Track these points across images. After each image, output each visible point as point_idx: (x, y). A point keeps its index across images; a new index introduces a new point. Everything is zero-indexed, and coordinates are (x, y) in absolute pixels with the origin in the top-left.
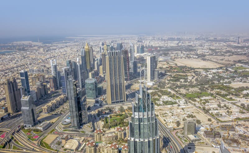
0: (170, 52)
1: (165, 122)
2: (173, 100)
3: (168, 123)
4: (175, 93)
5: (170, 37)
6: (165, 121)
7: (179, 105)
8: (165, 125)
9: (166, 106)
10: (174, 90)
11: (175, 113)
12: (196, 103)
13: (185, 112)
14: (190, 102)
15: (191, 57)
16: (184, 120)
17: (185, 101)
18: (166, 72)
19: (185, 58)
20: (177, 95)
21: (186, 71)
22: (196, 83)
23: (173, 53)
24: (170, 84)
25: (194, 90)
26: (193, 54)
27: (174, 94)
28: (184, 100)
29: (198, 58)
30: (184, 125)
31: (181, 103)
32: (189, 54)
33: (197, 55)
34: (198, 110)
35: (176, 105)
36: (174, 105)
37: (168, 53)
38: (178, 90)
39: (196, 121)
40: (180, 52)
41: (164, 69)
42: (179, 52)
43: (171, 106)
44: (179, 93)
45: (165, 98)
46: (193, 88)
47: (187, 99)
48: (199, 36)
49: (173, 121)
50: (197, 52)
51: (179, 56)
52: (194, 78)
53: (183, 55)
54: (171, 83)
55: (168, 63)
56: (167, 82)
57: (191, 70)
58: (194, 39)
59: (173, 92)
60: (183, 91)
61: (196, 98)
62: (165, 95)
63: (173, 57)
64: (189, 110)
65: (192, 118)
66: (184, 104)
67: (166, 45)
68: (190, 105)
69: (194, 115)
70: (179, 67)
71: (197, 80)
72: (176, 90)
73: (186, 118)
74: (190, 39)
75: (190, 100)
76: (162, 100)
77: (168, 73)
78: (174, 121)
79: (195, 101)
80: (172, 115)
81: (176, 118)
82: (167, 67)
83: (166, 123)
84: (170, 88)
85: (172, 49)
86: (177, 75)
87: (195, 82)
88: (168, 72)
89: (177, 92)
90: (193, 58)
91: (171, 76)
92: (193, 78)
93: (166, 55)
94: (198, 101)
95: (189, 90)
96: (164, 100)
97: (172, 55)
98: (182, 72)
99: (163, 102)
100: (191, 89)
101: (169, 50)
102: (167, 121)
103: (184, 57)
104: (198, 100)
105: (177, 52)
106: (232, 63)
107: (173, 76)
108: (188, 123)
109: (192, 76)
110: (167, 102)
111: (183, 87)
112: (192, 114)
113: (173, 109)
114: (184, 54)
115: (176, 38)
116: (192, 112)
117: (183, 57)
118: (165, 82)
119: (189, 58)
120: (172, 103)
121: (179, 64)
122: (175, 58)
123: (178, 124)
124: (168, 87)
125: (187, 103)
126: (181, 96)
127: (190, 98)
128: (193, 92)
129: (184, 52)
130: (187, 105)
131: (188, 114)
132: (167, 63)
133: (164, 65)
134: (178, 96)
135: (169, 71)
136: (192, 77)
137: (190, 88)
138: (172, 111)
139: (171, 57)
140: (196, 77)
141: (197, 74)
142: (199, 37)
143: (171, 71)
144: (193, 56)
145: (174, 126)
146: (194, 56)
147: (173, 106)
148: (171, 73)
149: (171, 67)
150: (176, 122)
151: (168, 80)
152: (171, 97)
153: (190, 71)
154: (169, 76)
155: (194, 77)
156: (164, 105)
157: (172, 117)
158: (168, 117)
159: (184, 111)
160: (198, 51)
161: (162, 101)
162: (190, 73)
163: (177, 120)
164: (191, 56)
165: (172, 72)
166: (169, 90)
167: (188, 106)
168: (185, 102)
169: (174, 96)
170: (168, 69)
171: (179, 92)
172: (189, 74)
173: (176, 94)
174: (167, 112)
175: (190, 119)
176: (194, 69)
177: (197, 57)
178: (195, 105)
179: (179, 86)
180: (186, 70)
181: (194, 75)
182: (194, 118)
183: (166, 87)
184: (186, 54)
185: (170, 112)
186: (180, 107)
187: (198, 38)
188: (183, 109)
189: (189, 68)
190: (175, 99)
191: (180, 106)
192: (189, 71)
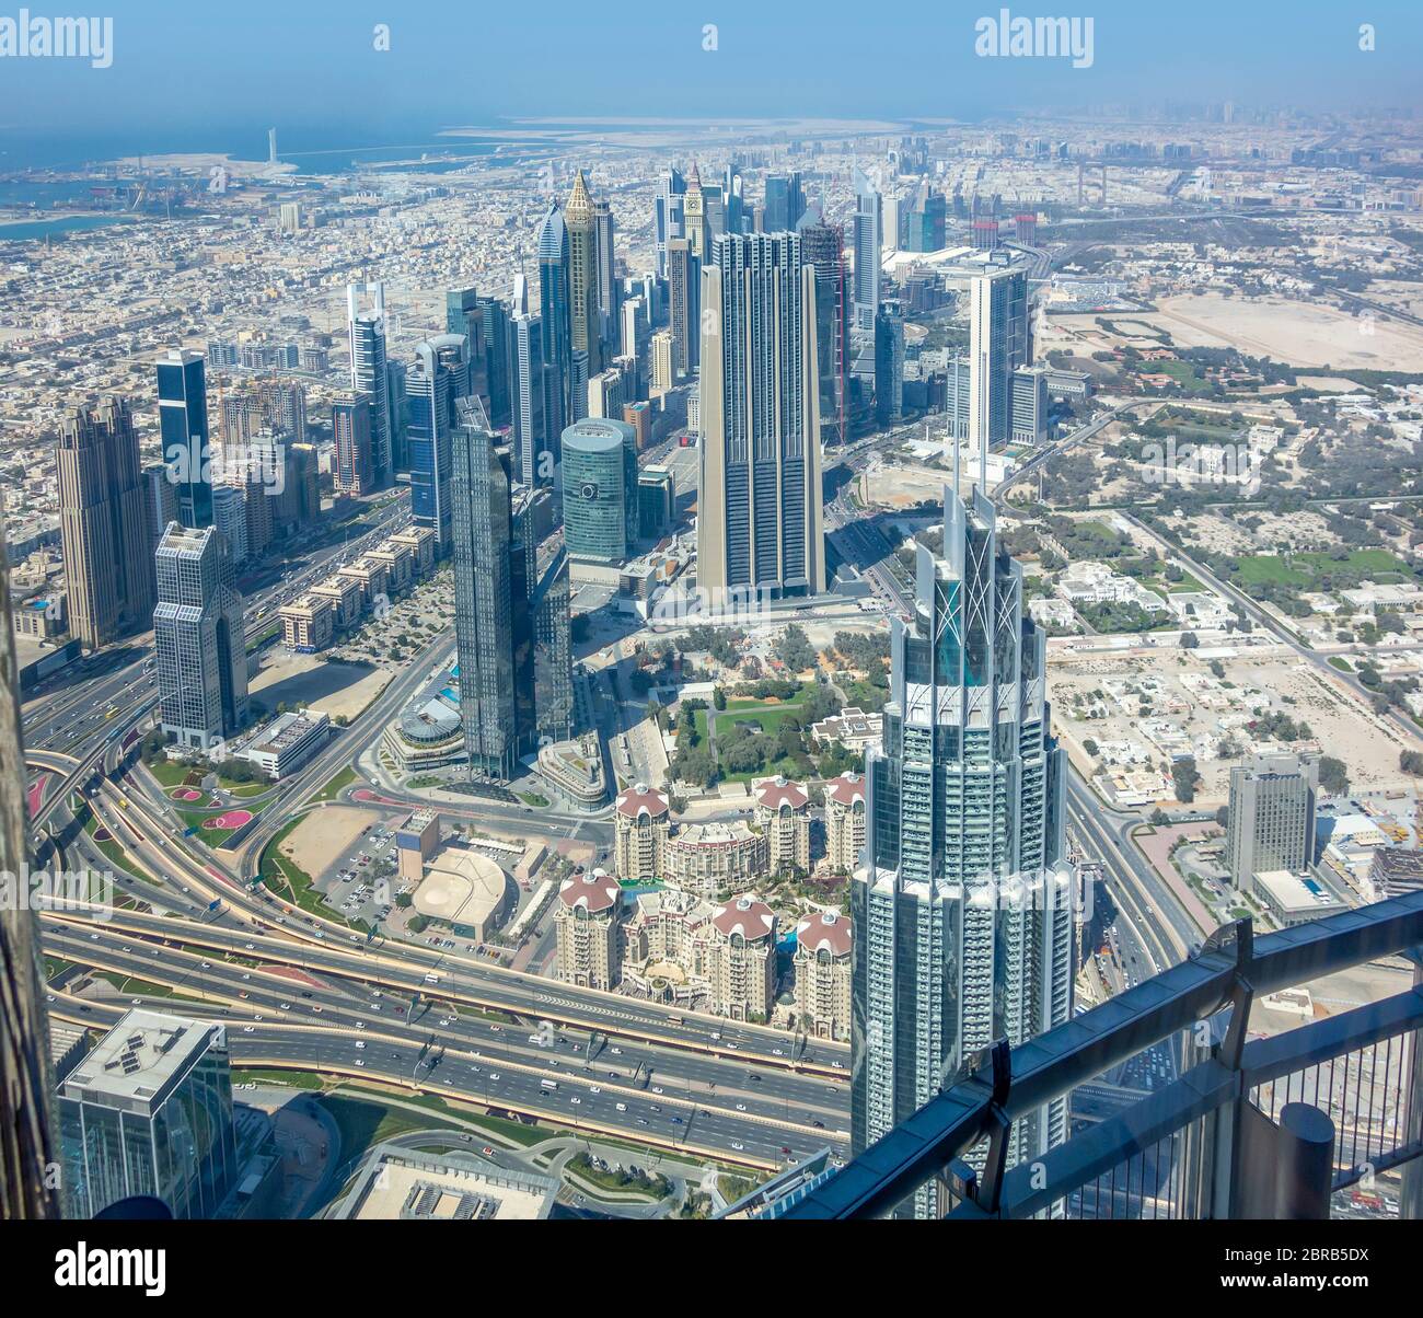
0: (1120, 250)
1: (1093, 763)
2: (1146, 599)
3: (1113, 772)
4: (1161, 549)
5: (1119, 138)
6: (1091, 748)
7: (1190, 642)
8: (1097, 780)
9: (1100, 641)
10: (1149, 522)
11: (1160, 696)
12: (1313, 628)
13: (1237, 693)
14: (1266, 621)
15: (1265, 289)
16: (1224, 754)
17: (1230, 607)
18: (1094, 391)
19: (1228, 293)
20: (1173, 561)
21: (1232, 384)
22: (1303, 481)
23: (1140, 256)
24: (1123, 480)
25: (1291, 527)
26: (1286, 270)
27: (1153, 554)
28: (1222, 602)
29: (1312, 293)
30: (1233, 793)
31: (1203, 623)
32: (1255, 267)
33: (1310, 272)
34: (1325, 680)
35: (1167, 639)
36: (1152, 635)
37: (1108, 256)
38: (1184, 524)
39: (1315, 765)
40: (1190, 248)
41: (1083, 364)
42: (1185, 246)
43: (1135, 639)
44: (1187, 550)
45: (1090, 580)
46: (1287, 517)
47: (1246, 600)
48: (1319, 141)
49: (1148, 759)
50: (1312, 252)
51: (1184, 278)
52: (1296, 444)
53: (1210, 270)
54: (1129, 472)
55: (1108, 326)
56: (1102, 460)
57: (1270, 381)
58: (1287, 158)
59: (1144, 540)
60: (1216, 534)
61: (1311, 590)
62: (1089, 556)
63: (1143, 286)
64: (1260, 677)
65: (1282, 744)
66: (1223, 634)
67: (1094, 194)
68: (1267, 644)
69: (1296, 721)
70: (1181, 354)
71: (1310, 456)
72: (1173, 521)
73: (1241, 734)
74: (1255, 152)
75: (1268, 607)
76: (1071, 595)
77: (1108, 400)
78: (1157, 758)
79: (1304, 611)
80: (1144, 713)
81: (1174, 736)
82: (1100, 357)
83: (1101, 771)
84: (1124, 505)
85: (1132, 227)
86: (1174, 413)
87: (1299, 473)
88: (1107, 392)
89: (1171, 536)
90: (1284, 291)
91: (1131, 418)
92: (1282, 443)
93: (1091, 264)
94: (1325, 615)
95: (1261, 529)
96: (1087, 596)
97: (1132, 269)
98: (1208, 396)
99: (1079, 607)
100: (1274, 526)
101: (1110, 232)
102: (1104, 751)
103: (1221, 282)
104: (1321, 603)
105: (1167, 246)
107: (1143, 420)
108: (1262, 777)
109: (1279, 423)
110: (1106, 609)
111: (1216, 506)
112: (1288, 710)
113: (1146, 666)
114: (1218, 264)
115: (1161, 146)
116: (1286, 699)
117: (1212, 281)
118: (1088, 460)
119: (1257, 290)
120: (1144, 623)
121: (1188, 337)
122: (1154, 290)
123: (1186, 777)
124: (1114, 498)
125: (1244, 626)
126: (1206, 569)
127: (1265, 593)
128: (1286, 546)
129: (1221, 251)
130: (1249, 643)
131: (1257, 712)
132: (1098, 321)
133: (1081, 335)
134: (1183, 566)
135: (1115, 385)
136: (1280, 432)
137: (1263, 516)
138: (1141, 677)
139: (1129, 279)
140: (1306, 434)
141: (1311, 417)
142: (1320, 148)
143: (1131, 383)
144: (1279, 276)
145: (1158, 799)
146: (1289, 283)
147: (1152, 645)
148: (1129, 400)
149: (1130, 351)
150: (1170, 762)
151: (1109, 451)
152: (1134, 571)
153: (1264, 391)
154: (1118, 416)
155: (1292, 431)
156: (1081, 632)
157: (1141, 722)
158: (1111, 722)
159: (1228, 685)
160: (1313, 243)
161: (1073, 603)
162: (1265, 400)
163: (1176, 752)
164: (1270, 280)
165: (1140, 393)
166: (1119, 523)
167: (1252, 650)
168: (1235, 618)
169: (1154, 571)
170: (1111, 368)
171: (1187, 542)
172: (1254, 411)
173: (1171, 553)
174: (1105, 688)
175: (1271, 748)
176: (1286, 373)
177: (1310, 286)
178: (1303, 641)
179: (1187, 497)
180: (1234, 376)
181: (1290, 417)
182: (1300, 745)
183: (1094, 498)
184: (1235, 264)
185: (1130, 690)
186: (1200, 653)
187: (1312, 153)
188: (1217, 669)
189: (1251, 363)
190: (1162, 594)
191: (1196, 645)
192: (1254, 385)
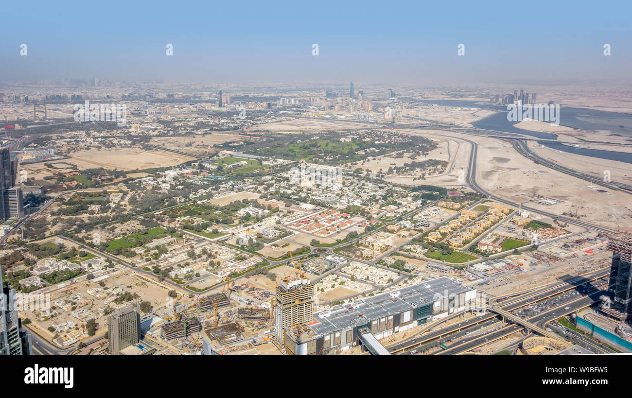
0: (54, 136)
1: (53, 335)
2: (72, 266)
3: (62, 335)
4: (77, 246)
5: (51, 93)
6: (52, 329)
7: (91, 277)
8: (55, 341)
9: (52, 288)
10: (72, 237)
11: (80, 300)
12: (137, 260)
13: (110, 290)
14: (119, 262)
15: (114, 145)
16: (106, 313)
17: (106, 261)
18: (45, 192)
19: (99, 148)
20: (83, 250)
21: (103, 180)
22: (131, 210)
23: (62, 138)
24: (60, 224)
25: (127, 227)
26: (121, 137)
27: (74, 249)
28: (103, 259)
29: (131, 144)
30: (109, 326)
31: (96, 268)
32: (109, 137)
33: (130, 137)
34: (142, 276)
35: (79, 279)
36: (75, 279)
37: (49, 139)
38: (86, 235)
39: (139, 306)
40: (84, 133)
41: (39, 182)
42: (81, 132)
43: (68, 282)
44: (88, 244)
45: (46, 266)
46: (125, 223)
47: (111, 256)
48: (131, 91)
49: (77, 325)
50: (130, 130)
51: (82, 145)
52: (127, 198)
53: (92, 140)
54: (62, 220)
55: (50, 166)
56: (49, 218)
57: (117, 177)
58: (120, 98)
59: (70, 244)
61: (135, 246)
62: (46, 256)
63: (65, 149)
64: (118, 282)
65: (128, 303)
66: (103, 271)
67: (41, 115)
68: (120, 269)
69: (132, 293)
70: (82, 173)
71: (133, 201)
72: (80, 236)
73: (113, 305)
74: (108, 97)
75: (120, 257)
76: (39, 273)
77: (52, 195)
78: (80, 323)
79: (134, 254)
80: (74, 309)
81: (86, 313)
82: (47, 178)
83: (57, 336)
84: (62, 233)
85: (59, 127)
86: (80, 195)
87: (129, 207)
88: (51, 191)
89: (81, 240)
90: (121, 145)
91: (62, 200)
92: (122, 198)
93: (41, 143)
94: (141, 254)
95: (116, 230)
96: (46, 272)
97: (60, 143)
98: (93, 186)
99: (43, 277)
100: (120, 228)
101: (50, 129)
102: (58, 329)
103: (97, 144)
104: (139, 250)
105: (74, 133)
106: (212, 150)
107: (67, 200)
108: (120, 316)
109: (121, 191)
110: (55, 275)
111: (98, 226)
112: (129, 290)
113: (73, 291)
114: (95, 138)
115: (70, 96)
116: (128, 287)
117: (93, 144)
118: (44, 220)
119: (110, 146)
120: (71, 276)
121: (83, 166)
122: (69, 150)
123: (92, 327)
124: (56, 231)
125: (111, 266)
126: (95, 249)
127: (119, 252)
128: (126, 234)
129: (96, 133)
130: (114, 271)
131: (118, 295)
132: (46, 165)
133: (38, 171)
134: (86, 250)
135: (54, 188)
136: (121, 194)
137: (116, 225)
138: (72, 296)
139: (58, 147)
140: (131, 193)
141: (132, 188)
142: (131, 94)
143: (61, 186)
144: (118, 140)
145: (81, 338)
146: (122, 142)
147: (76, 282)
148: (61, 193)
149: (60, 174)
150: (85, 323)
151: (53, 214)
152: (66, 258)
153: (115, 181)
154: (56, 200)
155: (126, 193)
156: (45, 286)
157: (72, 313)
158: (59, 317)
159: (107, 289)
160: (131, 127)
161: (40, 276)
162: (115, 184)
163: (88, 319)
164: (115, 142)
165: (65, 190)
166: (59, 240)
167: (115, 273)
168: (108, 264)
169: (75, 255)
170: (52, 182)
171: (87, 241)
172: (112, 189)
173: (80, 247)
174: (56, 304)
175: (125, 305)
176: (122, 174)
177: (130, 142)
178: (133, 265)
179: (87, 225)
180: (103, 178)
181: (125, 189)
182: (134, 301)
183: (47, 233)
184: (102, 137)
185: (67, 302)
186: (95, 280)
187: (129, 96)
188: (102, 284)
189: (110, 172)
190: (78, 263)
191: (93, 277)
192: (111, 180)
